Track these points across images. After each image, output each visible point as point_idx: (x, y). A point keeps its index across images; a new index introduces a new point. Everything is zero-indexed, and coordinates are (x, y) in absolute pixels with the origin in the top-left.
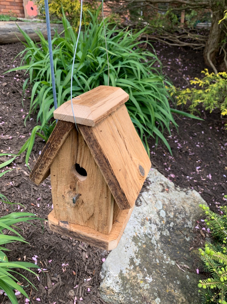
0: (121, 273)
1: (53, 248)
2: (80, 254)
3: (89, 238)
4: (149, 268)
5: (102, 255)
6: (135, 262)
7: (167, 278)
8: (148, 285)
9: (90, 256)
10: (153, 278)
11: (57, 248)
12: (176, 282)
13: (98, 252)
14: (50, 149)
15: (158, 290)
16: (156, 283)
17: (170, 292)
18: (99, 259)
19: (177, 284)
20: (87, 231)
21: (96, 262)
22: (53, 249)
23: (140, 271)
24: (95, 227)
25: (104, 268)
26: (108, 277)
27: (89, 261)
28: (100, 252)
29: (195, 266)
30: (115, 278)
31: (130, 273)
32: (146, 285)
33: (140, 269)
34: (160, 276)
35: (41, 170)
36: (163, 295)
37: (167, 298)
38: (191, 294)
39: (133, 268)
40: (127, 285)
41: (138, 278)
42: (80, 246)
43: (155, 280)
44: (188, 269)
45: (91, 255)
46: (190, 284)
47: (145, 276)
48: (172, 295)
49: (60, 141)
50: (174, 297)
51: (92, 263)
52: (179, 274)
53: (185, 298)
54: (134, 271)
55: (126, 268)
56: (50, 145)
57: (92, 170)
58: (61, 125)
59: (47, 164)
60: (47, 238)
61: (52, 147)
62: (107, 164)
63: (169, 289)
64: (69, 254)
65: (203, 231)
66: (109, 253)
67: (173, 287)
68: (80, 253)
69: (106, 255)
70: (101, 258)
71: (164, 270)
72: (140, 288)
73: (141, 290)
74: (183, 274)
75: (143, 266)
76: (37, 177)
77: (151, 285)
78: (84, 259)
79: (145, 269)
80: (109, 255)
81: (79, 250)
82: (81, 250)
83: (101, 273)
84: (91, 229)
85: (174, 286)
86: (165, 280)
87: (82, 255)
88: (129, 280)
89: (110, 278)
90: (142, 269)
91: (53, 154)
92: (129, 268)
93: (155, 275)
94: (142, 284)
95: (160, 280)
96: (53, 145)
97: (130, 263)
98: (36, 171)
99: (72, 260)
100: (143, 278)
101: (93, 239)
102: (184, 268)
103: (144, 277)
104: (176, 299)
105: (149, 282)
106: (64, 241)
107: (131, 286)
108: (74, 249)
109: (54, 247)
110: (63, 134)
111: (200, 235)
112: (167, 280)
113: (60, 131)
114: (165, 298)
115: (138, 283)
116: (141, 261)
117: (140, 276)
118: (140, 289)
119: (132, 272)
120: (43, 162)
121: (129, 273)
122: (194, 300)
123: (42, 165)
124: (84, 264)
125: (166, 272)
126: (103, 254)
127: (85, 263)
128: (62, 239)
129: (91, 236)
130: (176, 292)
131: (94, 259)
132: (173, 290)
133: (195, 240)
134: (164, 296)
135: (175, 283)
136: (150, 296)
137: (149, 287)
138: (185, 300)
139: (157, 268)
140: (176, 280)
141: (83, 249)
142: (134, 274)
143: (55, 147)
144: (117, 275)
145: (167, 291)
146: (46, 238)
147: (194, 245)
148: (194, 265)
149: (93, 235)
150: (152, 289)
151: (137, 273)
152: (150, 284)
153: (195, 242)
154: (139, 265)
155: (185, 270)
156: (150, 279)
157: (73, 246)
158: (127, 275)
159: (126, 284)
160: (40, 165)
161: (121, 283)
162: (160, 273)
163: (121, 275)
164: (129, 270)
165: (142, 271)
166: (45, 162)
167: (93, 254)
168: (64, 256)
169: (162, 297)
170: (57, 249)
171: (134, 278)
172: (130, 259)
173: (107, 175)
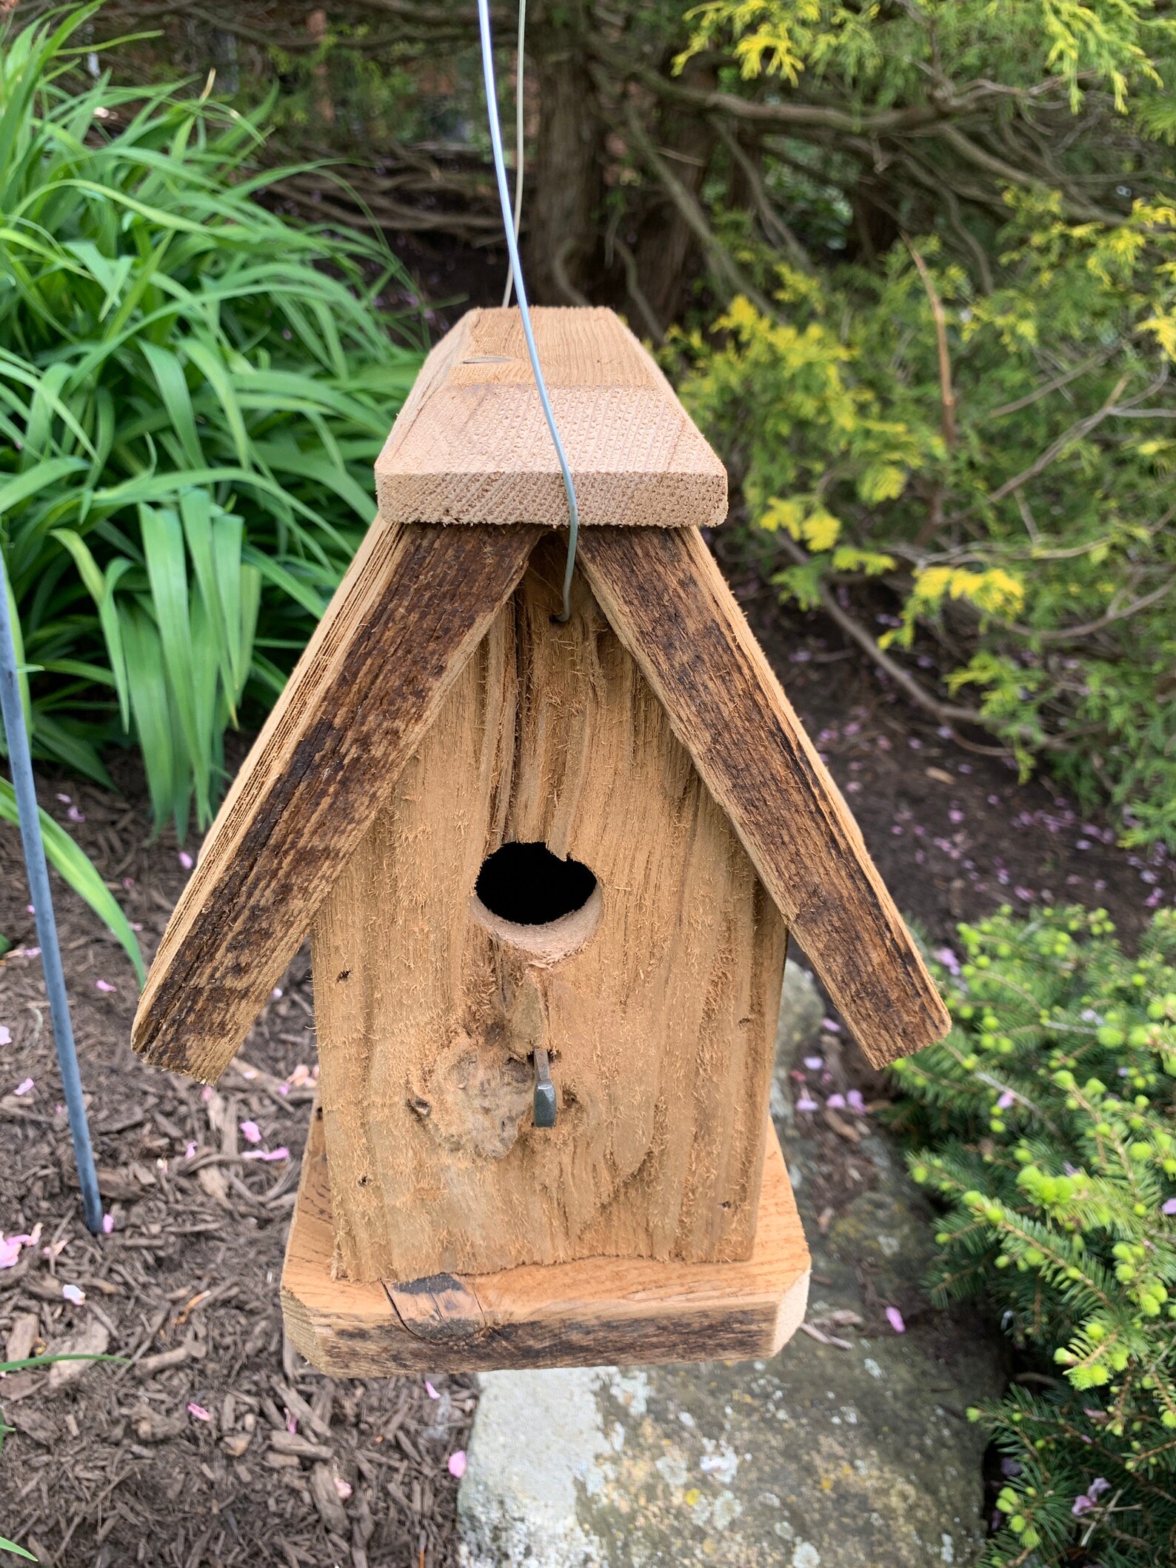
0: (585, 1501)
1: (102, 1532)
2: (294, 1492)
3: (636, 1323)
4: (701, 1405)
5: (432, 1440)
6: (621, 1400)
7: (794, 1415)
8: (729, 1495)
9: (361, 1476)
10: (737, 1451)
11: (132, 1519)
12: (842, 1415)
13: (407, 1432)
14: (329, 781)
15: (784, 1503)
16: (760, 1470)
17: (837, 1485)
18: (427, 1471)
19: (849, 1425)
20: (608, 1285)
21: (409, 1497)
22: (106, 1539)
23: (665, 1442)
24: (651, 1246)
25: (479, 1511)
26: (528, 1552)
27: (365, 1509)
28: (413, 1425)
29: (876, 1298)
30: (564, 1546)
31: (624, 1472)
32: (719, 1503)
33: (659, 1431)
34: (763, 1420)
35: (244, 960)
36: (817, 1516)
37: (841, 1525)
38: (921, 1449)
39: (627, 1441)
40: (634, 1549)
41: (667, 1486)
42: (279, 1439)
43: (748, 1457)
44: (855, 1326)
45: (366, 1467)
46: (895, 1396)
47: (696, 1455)
48: (856, 1495)
49: (421, 695)
50: (864, 1503)
51: (393, 1513)
52: (830, 1369)
53: (909, 1482)
54: (634, 1457)
55: (597, 1457)
56: (329, 744)
57: (641, 858)
58: (434, 568)
59: (296, 903)
60: (36, 1477)
61: (354, 752)
62: (792, 780)
63: (827, 1471)
64: (224, 1524)
65: (838, 1111)
66: (471, 1414)
67: (839, 1450)
68: (299, 1484)
69: (460, 1431)
70: (437, 1460)
71: (769, 1382)
72: (699, 1534)
73: (708, 1545)
74: (849, 1365)
75: (671, 1406)
76: (199, 1029)
77: (745, 1492)
78: (332, 1512)
79: (686, 1418)
80: (479, 1418)
81: (281, 1470)
82: (295, 1461)
83: (464, 1549)
84: (626, 1264)
85: (842, 1445)
86: (791, 1430)
87: (312, 1492)
88: (632, 1517)
89: (540, 1555)
90: (667, 1422)
91: (361, 811)
92: (606, 1448)
93: (740, 1429)
94: (700, 1509)
95: (774, 1443)
96: (364, 742)
97: (605, 1418)
98: (201, 980)
99: (256, 1554)
100: (689, 1470)
101: (669, 1318)
102: (841, 1331)
103: (694, 1465)
104: (878, 1505)
105: (727, 1479)
106: (164, 1450)
107: (655, 1546)
108: (246, 1477)
109: (109, 1524)
110: (447, 636)
111: (831, 1136)
112: (802, 1426)
113: (423, 616)
114: (832, 1526)
115: (679, 1514)
116: (650, 1381)
117: (673, 1463)
118: (701, 1541)
119: (626, 1463)
120: (265, 896)
121: (618, 1480)
122: (943, 1472)
123: (253, 917)
124: (344, 1545)
125: (778, 1388)
126: (439, 1431)
127: (349, 1537)
128: (144, 1443)
129: (654, 1304)
130: (863, 1472)
131: (392, 1487)
132: (845, 1464)
133: (825, 1169)
134: (824, 1521)
135: (840, 1427)
136: (762, 1554)
137: (738, 1509)
138: (910, 1490)
139: (735, 1386)
140: (834, 1408)
141: (309, 1448)
142: (640, 1471)
143: (377, 752)
144: (571, 1520)
145: (826, 1486)
146: (25, 1481)
147: (829, 1195)
148: (871, 1295)
149: (662, 1292)
150: (753, 1509)
151: (653, 1459)
152: (734, 1487)
153: (828, 1178)
154: (649, 1411)
155: (846, 1337)
156: (723, 1464)
157: (230, 1458)
158: (615, 1496)
159: (626, 1545)
160: (238, 926)
161: (604, 1558)
162: (756, 1403)
163: (590, 1509)
164: (615, 1460)
165: (674, 1433)
166: (285, 892)
167: (376, 1456)
168: (198, 1547)
169: (814, 1531)
170: (133, 1526)
171: (650, 1491)
172: (595, 1394)
173: (796, 858)
